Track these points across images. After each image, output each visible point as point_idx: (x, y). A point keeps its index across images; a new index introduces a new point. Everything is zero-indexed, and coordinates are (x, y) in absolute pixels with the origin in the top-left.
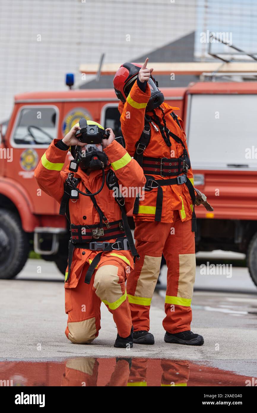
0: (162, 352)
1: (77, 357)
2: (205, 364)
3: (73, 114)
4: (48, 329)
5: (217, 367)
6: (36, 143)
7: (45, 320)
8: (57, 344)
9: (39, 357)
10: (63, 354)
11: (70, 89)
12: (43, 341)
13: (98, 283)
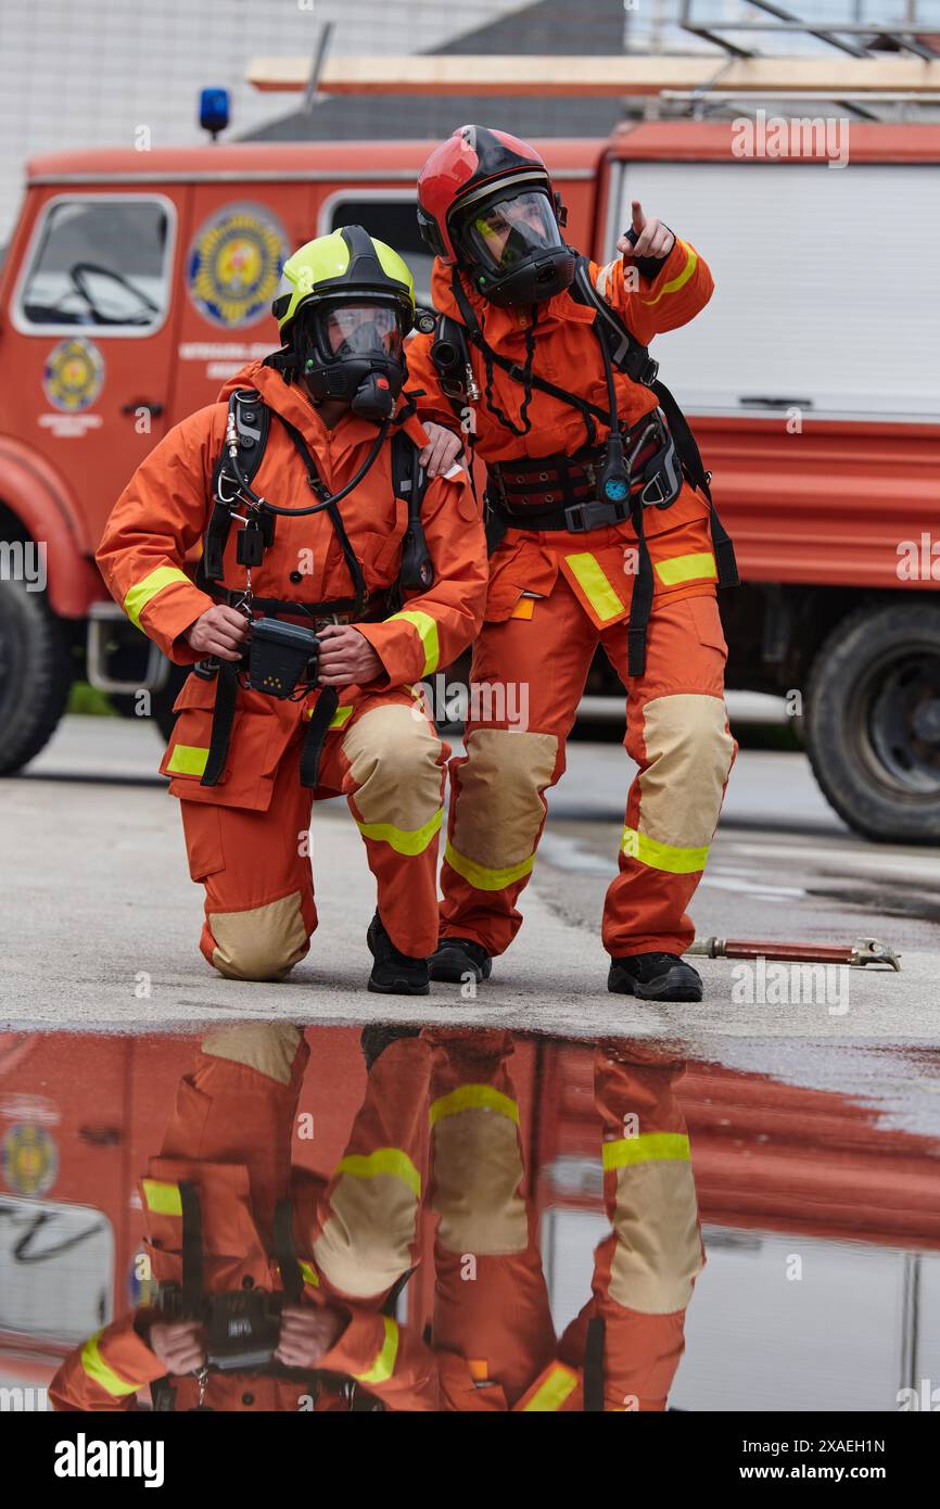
0: (530, 1010)
1: (245, 1023)
2: (677, 1050)
3: (224, 223)
4: (142, 932)
5: (718, 1060)
6: (99, 319)
7: (130, 904)
8: (176, 978)
9: (117, 1020)
10: (198, 1010)
11: (214, 138)
12: (127, 968)
13: (377, 761)
